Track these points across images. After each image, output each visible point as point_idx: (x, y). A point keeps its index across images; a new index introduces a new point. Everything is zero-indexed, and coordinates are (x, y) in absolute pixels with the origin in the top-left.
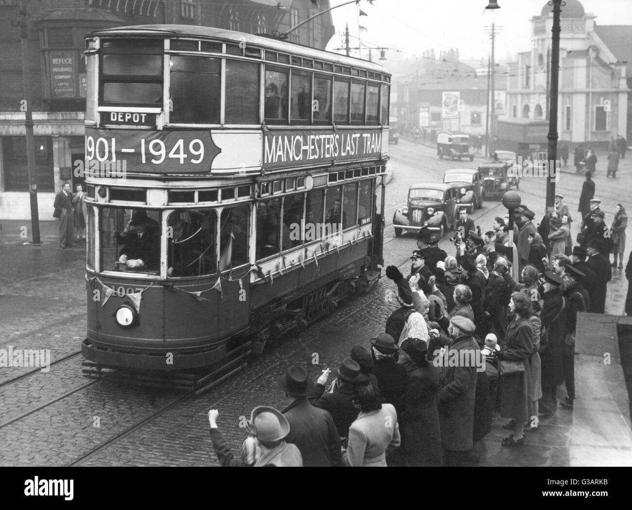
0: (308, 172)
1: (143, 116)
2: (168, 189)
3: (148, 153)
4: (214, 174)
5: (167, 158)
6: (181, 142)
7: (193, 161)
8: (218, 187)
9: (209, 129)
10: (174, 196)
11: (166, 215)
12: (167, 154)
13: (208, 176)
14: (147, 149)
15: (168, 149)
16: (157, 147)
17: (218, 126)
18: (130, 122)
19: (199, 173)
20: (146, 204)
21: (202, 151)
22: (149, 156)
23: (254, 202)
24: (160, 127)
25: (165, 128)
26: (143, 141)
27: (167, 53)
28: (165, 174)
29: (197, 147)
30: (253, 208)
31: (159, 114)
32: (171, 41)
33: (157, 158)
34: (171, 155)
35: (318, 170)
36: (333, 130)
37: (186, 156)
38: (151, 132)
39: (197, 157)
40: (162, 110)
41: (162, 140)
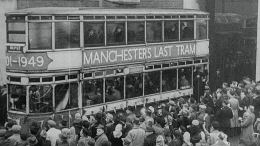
0: (126, 66)
1: (20, 47)
2: (29, 77)
3: (21, 63)
4: (49, 71)
5: (28, 65)
6: (33, 58)
7: (39, 65)
8: (53, 76)
9: (46, 52)
10: (31, 80)
11: (28, 88)
12: (28, 62)
13: (46, 71)
14: (20, 61)
15: (28, 61)
16: (24, 60)
17: (51, 50)
18: (16, 50)
19: (41, 70)
20: (21, 83)
21: (42, 61)
22: (22, 64)
23: (80, 81)
24: (24, 52)
25: (27, 52)
26: (19, 57)
27: (27, 22)
28: (27, 71)
29: (40, 59)
30: (79, 84)
31: (24, 47)
32: (28, 17)
33: (24, 64)
34: (29, 63)
35: (137, 65)
36: (145, 46)
37: (35, 63)
38: (21, 54)
39: (40, 64)
40: (25, 45)
41: (26, 57)
